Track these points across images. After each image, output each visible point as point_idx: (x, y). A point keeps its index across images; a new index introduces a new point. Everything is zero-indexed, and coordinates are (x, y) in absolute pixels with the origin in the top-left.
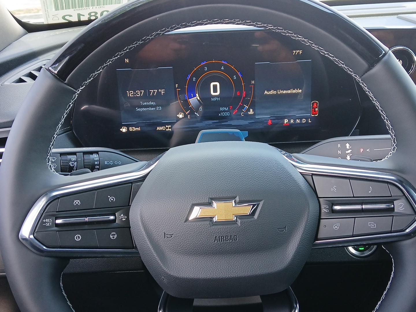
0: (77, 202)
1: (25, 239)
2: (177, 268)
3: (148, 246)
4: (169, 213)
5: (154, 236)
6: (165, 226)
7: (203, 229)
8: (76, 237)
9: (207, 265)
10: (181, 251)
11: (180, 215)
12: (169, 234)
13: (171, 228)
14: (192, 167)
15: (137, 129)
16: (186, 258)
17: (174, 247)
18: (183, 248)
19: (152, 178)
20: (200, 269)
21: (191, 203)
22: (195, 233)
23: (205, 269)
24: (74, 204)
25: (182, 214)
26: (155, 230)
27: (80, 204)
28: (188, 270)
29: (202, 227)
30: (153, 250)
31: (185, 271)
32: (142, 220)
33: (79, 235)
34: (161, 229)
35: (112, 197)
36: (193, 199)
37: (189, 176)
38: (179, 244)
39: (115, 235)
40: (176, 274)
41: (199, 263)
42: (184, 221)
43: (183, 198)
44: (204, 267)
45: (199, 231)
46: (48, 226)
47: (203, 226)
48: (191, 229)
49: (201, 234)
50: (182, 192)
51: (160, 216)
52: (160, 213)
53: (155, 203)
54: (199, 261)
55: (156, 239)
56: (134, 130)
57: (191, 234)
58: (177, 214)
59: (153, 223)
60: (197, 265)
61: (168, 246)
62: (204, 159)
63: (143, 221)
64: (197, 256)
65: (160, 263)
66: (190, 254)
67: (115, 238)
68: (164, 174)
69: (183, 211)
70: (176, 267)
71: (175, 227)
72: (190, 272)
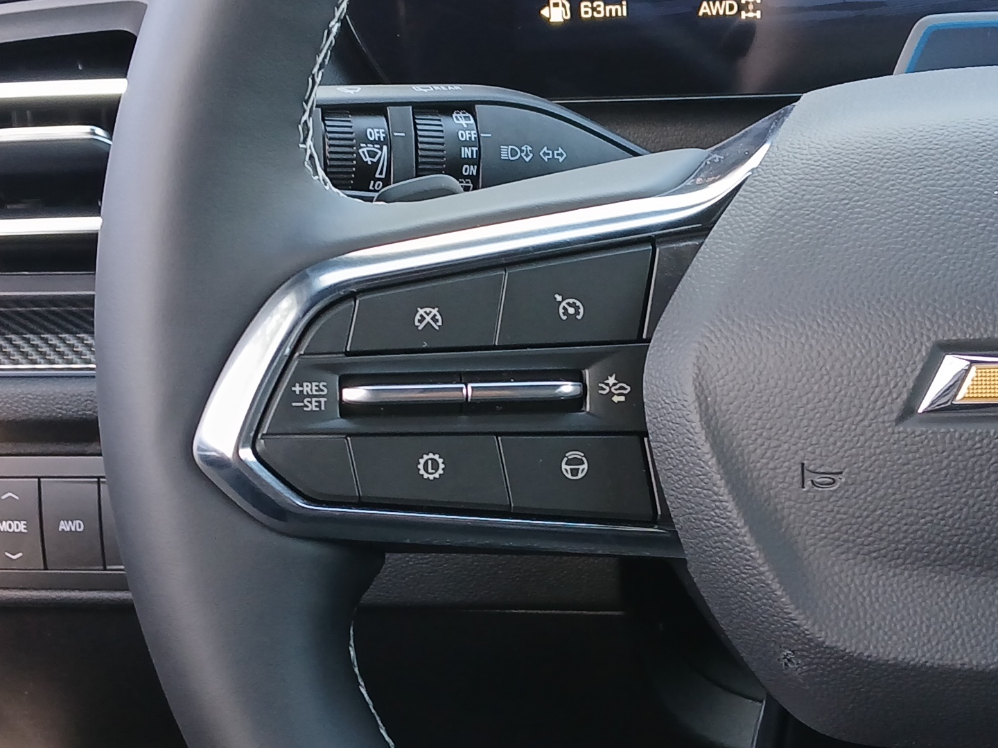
0: (428, 316)
1: (218, 463)
2: (853, 617)
3: (729, 518)
4: (826, 378)
5: (755, 474)
6: (805, 435)
7: (983, 454)
8: (422, 461)
9: (987, 613)
10: (871, 548)
11: (877, 390)
12: (822, 471)
13: (835, 443)
14: (932, 176)
15: (613, 8)
16: (894, 576)
17: (844, 529)
18: (884, 535)
19: (743, 221)
20: (959, 628)
21: (929, 339)
22: (944, 472)
23: (980, 630)
24: (417, 324)
25: (887, 383)
26: (758, 451)
27: (440, 323)
28: (903, 629)
29: (978, 445)
30: (749, 535)
31: (890, 633)
32: (704, 405)
33: (436, 457)
34: (786, 446)
35: (571, 301)
36: (941, 322)
37: (917, 220)
38: (868, 516)
39: (583, 463)
40: (848, 644)
41: (952, 602)
42: (895, 416)
43: (894, 315)
44: (975, 622)
45: (961, 465)
46: (312, 411)
47: (981, 441)
48: (925, 455)
49: (972, 479)
50: (890, 290)
51: (784, 392)
52: (783, 376)
53: (764, 333)
54: (951, 596)
55: (761, 488)
56: (602, 15)
57: (923, 474)
58: (865, 384)
59: (751, 421)
60: (945, 609)
61: (818, 521)
62: (984, 141)
63: (707, 409)
64: (945, 570)
65: (779, 593)
66: (913, 563)
67: (580, 476)
68: (802, 208)
69: (892, 373)
70: (851, 611)
71: (851, 441)
72: (914, 640)
